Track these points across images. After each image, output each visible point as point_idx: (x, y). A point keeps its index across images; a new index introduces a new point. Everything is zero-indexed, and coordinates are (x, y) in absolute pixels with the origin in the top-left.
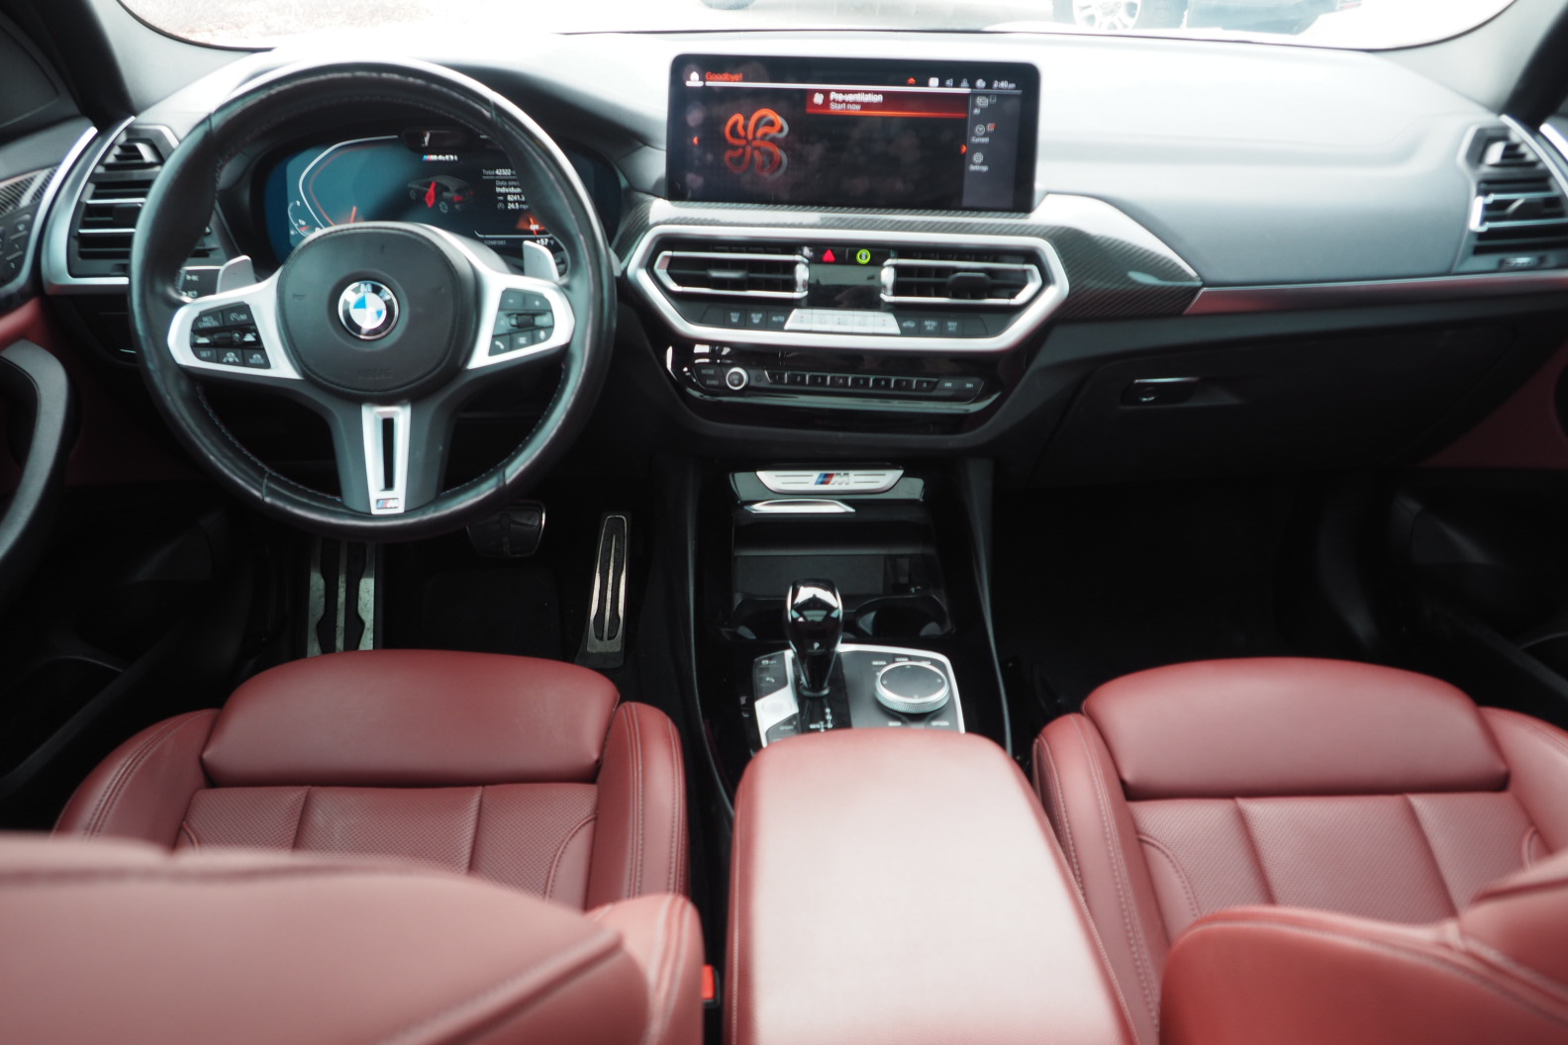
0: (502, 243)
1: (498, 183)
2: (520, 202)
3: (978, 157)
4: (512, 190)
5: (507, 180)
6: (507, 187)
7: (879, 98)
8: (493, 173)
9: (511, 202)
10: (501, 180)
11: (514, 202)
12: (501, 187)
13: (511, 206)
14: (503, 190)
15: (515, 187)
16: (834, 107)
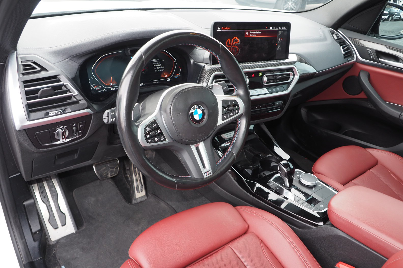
0: (157, 82)
1: (154, 64)
2: (161, 69)
3: (279, 46)
4: (158, 65)
5: (156, 62)
6: (157, 64)
7: (260, 33)
8: (152, 60)
9: (158, 69)
10: (155, 62)
11: (159, 69)
12: (155, 65)
13: (159, 70)
14: (156, 65)
15: (159, 64)
16: (251, 35)
